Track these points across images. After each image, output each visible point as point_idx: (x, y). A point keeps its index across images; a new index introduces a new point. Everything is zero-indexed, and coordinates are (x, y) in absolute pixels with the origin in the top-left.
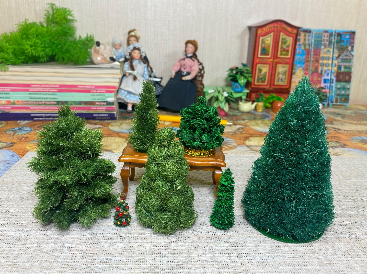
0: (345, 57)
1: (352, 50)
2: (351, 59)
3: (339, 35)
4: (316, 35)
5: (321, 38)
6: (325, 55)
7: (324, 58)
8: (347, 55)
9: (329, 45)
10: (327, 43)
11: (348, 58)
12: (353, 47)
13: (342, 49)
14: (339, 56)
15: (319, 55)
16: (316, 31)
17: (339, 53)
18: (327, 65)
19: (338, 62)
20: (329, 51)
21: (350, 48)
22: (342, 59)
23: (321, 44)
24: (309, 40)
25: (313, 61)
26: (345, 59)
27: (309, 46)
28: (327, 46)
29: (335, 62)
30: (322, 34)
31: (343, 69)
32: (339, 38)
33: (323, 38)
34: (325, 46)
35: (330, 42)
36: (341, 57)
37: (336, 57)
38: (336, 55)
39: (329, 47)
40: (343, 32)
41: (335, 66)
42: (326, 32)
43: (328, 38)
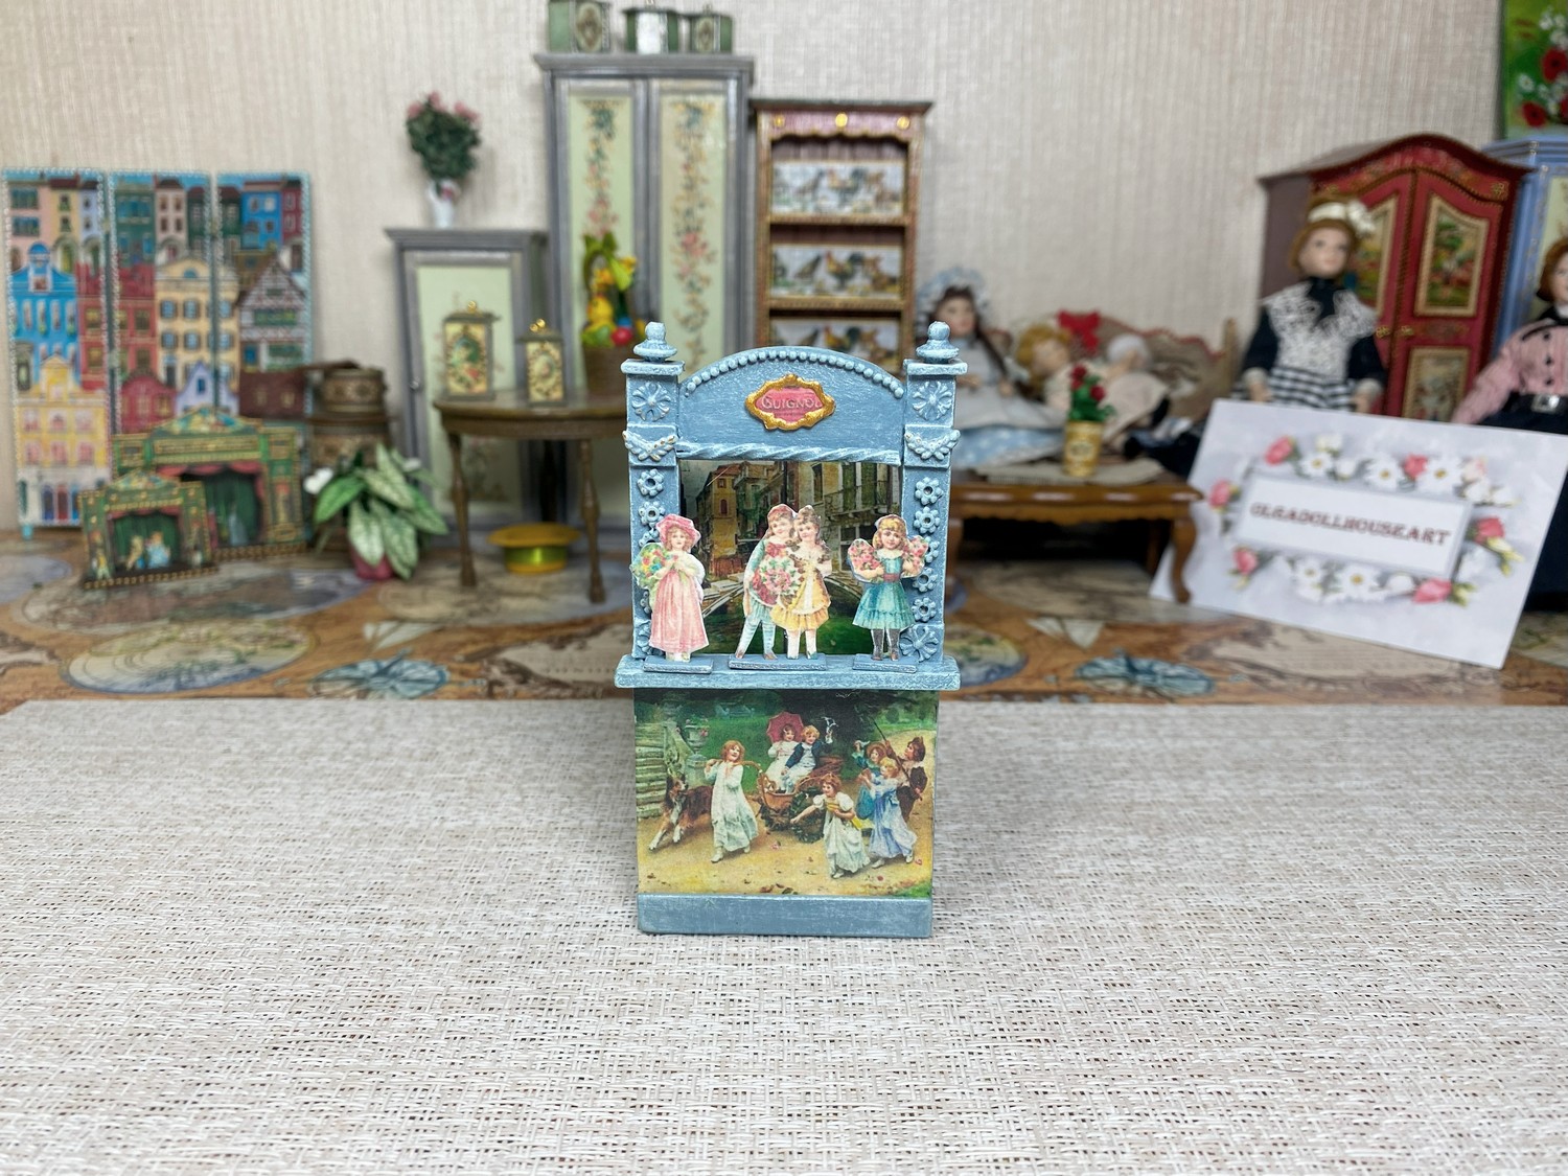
0: (268, 303)
1: (298, 265)
2: (295, 310)
3: (231, 196)
4: (122, 199)
5: (150, 214)
6: (179, 296)
7: (173, 310)
8: (274, 293)
9: (191, 245)
10: (182, 237)
11: (282, 302)
12: (297, 250)
13: (250, 266)
14: (243, 295)
15: (151, 296)
16: (121, 178)
17: (241, 282)
18: (192, 340)
19: (241, 328)
20: (191, 275)
21: (285, 258)
22: (257, 312)
23: (152, 240)
24: (88, 226)
25: (122, 326)
26: (270, 311)
27: (95, 251)
28: (184, 252)
29: (228, 326)
30: (152, 196)
31: (265, 360)
32: (232, 210)
33: (159, 215)
34: (174, 252)
35: (196, 234)
36: (250, 302)
37: (227, 301)
38: (228, 293)
39: (191, 257)
40: (248, 183)
41: (231, 344)
42: (169, 183)
43: (182, 214)
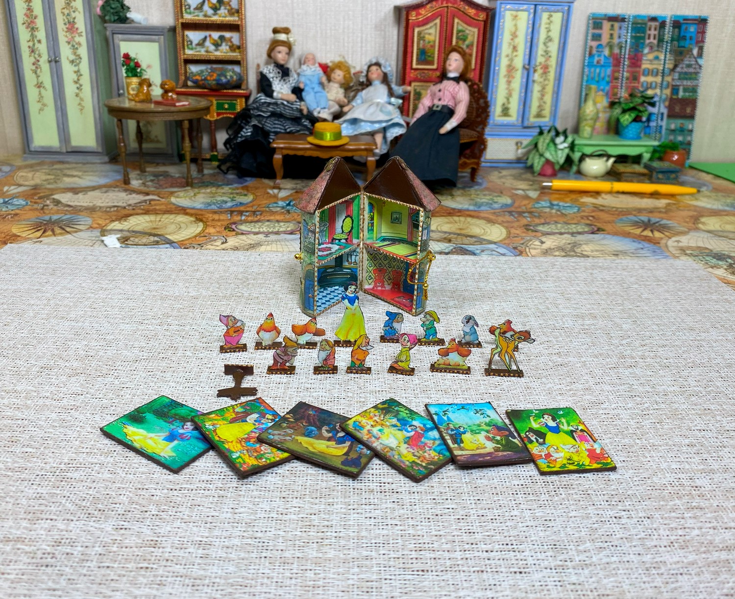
0: (685, 70)
1: (700, 55)
2: (697, 73)
3: (677, 24)
4: (634, 26)
5: (644, 32)
6: (650, 67)
7: (648, 72)
8: (689, 66)
9: (658, 46)
10: (655, 42)
11: (691, 70)
12: (701, 49)
13: (680, 53)
14: (676, 66)
15: (640, 66)
16: (635, 17)
17: (676, 61)
18: (654, 85)
19: (673, 80)
20: (657, 58)
21: (695, 52)
22: (680, 73)
23: (643, 43)
24: (619, 37)
25: (627, 79)
26: (686, 73)
27: (621, 48)
28: (656, 48)
29: (668, 79)
30: (645, 24)
31: (681, 94)
32: (677, 30)
33: (648, 32)
34: (651, 48)
35: (661, 40)
36: (678, 69)
37: (668, 68)
38: (669, 66)
39: (658, 51)
40: (684, 20)
41: (667, 87)
42: (654, 19)
43: (656, 33)
